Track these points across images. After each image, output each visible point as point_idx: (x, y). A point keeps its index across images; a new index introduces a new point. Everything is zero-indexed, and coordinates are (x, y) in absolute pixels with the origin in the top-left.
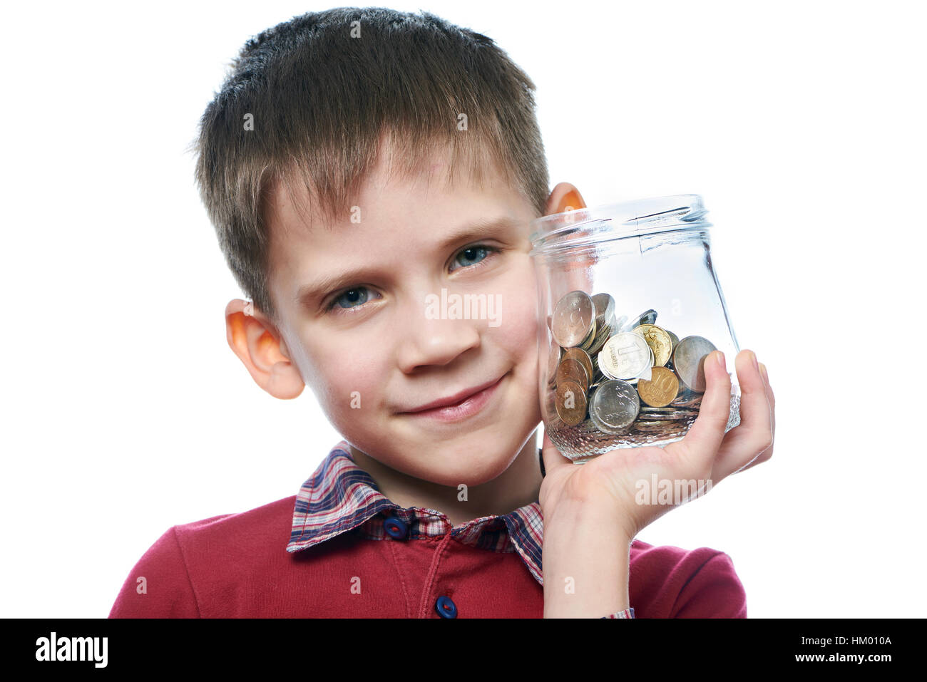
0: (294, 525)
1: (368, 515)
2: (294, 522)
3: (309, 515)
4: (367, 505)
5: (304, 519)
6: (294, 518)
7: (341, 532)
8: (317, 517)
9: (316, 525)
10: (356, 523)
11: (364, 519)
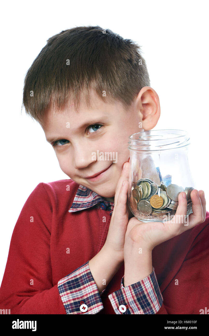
0: (74, 200)
1: (95, 203)
2: (75, 199)
3: (80, 197)
4: (95, 199)
5: (78, 198)
6: (75, 197)
7: (86, 208)
8: (82, 199)
9: (81, 202)
10: (91, 206)
11: (93, 205)
